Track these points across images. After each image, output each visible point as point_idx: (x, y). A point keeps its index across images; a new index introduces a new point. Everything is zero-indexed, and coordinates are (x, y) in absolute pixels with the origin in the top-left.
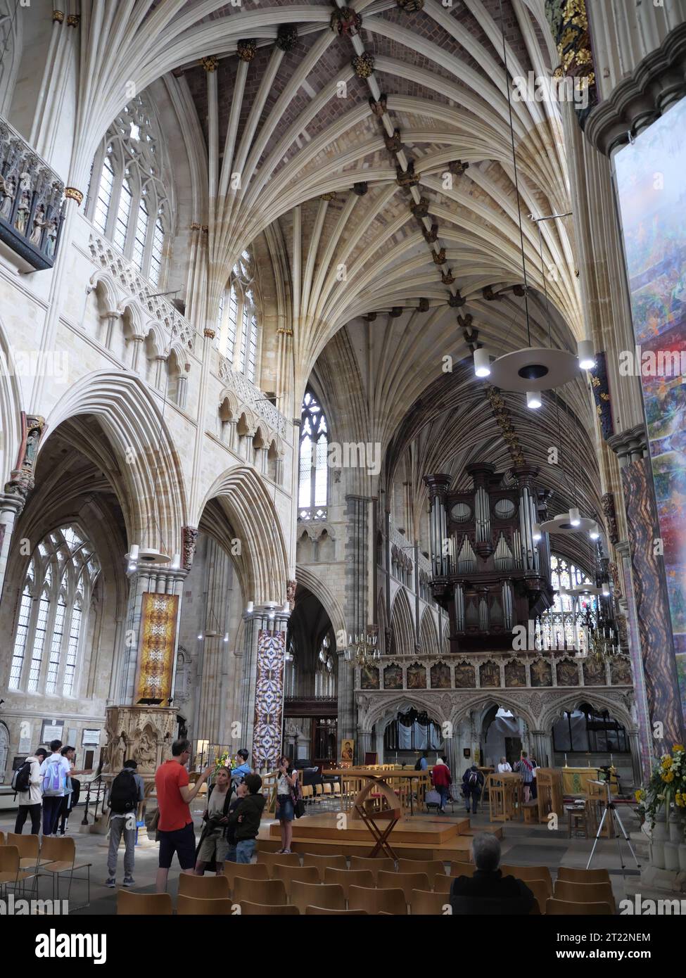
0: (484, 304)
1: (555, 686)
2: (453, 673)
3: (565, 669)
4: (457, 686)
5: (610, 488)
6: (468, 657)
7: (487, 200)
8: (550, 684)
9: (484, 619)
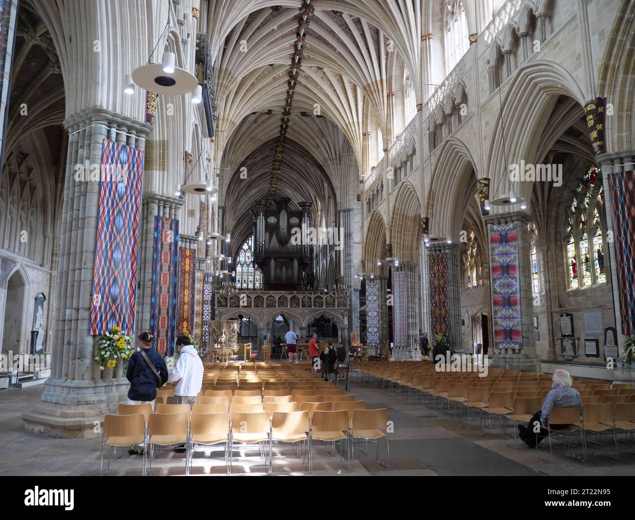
0: (299, 117)
1: (313, 308)
2: (265, 300)
3: (317, 300)
4: (267, 307)
5: (391, 242)
6: (273, 293)
7: (329, 83)
8: (310, 307)
9: (284, 276)
